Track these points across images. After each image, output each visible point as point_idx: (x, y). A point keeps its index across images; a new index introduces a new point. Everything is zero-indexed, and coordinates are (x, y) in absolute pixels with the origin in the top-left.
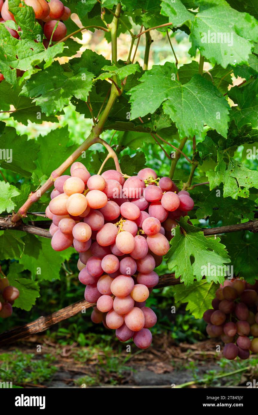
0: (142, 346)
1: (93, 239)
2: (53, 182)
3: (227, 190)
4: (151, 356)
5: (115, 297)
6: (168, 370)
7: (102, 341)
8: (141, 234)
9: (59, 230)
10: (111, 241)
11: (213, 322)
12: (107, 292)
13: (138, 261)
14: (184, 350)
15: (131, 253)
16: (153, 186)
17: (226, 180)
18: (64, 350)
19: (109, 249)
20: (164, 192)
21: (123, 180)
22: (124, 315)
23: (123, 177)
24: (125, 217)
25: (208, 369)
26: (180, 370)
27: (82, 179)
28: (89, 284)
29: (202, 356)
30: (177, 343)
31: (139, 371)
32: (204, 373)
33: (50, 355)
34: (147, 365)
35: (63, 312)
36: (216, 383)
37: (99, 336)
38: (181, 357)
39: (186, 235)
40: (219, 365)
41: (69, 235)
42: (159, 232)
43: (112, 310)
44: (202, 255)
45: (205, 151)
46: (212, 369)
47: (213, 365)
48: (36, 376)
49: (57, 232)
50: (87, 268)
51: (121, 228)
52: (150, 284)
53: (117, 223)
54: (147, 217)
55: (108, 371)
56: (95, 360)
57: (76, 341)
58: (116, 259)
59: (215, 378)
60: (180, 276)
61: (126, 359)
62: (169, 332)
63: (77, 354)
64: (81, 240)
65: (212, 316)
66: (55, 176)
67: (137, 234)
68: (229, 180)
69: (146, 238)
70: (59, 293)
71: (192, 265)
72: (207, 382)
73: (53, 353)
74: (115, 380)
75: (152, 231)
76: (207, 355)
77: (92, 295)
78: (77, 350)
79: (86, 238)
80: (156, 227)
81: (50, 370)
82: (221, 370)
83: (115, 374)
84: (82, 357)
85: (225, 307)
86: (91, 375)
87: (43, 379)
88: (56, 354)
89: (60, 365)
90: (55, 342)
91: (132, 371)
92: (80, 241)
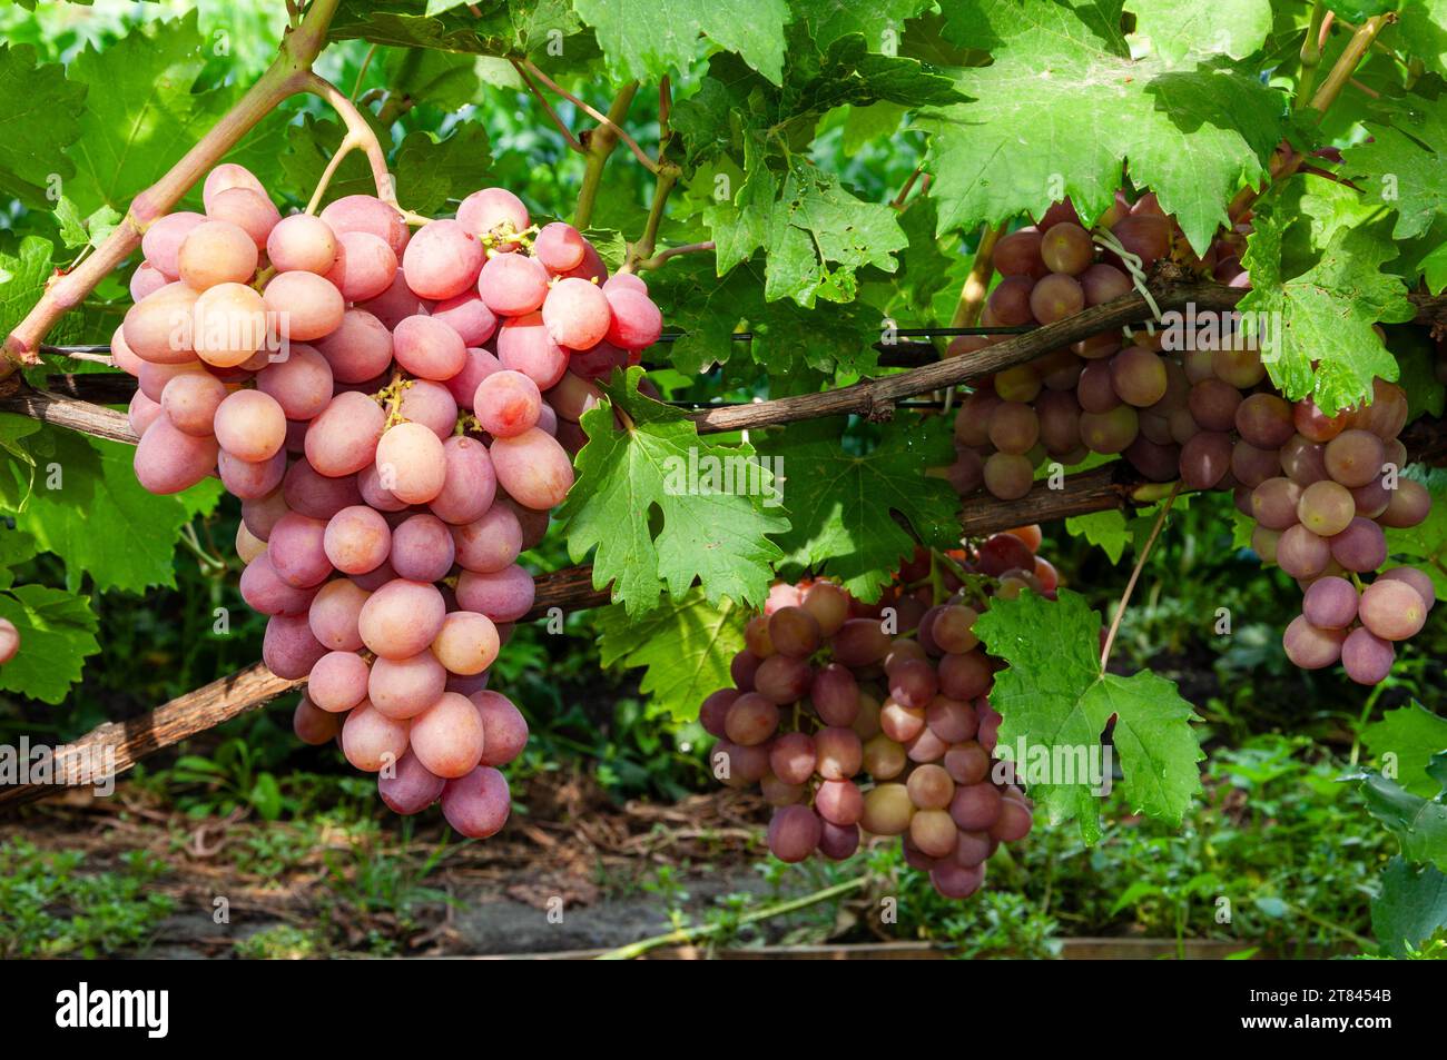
0: (474, 830)
1: (292, 449)
2: (139, 236)
3: (779, 275)
4: (520, 851)
5: (374, 657)
6: (581, 897)
7: (341, 801)
8: (469, 432)
9: (163, 418)
10: (359, 458)
11: (732, 735)
12: (344, 640)
13: (459, 529)
14: (639, 826)
15: (433, 501)
16: (513, 257)
17: (775, 238)
18: (199, 835)
19: (351, 486)
20: (556, 279)
21: (403, 232)
22: (407, 721)
23: (403, 221)
24: (412, 370)
25: (724, 891)
26: (622, 895)
27: (248, 231)
28: (280, 613)
29: (705, 844)
30: (616, 799)
31: (478, 905)
32: (709, 902)
33: (146, 854)
34: (506, 883)
35: (187, 708)
36: (748, 937)
37: (330, 780)
38: (629, 851)
39: (635, 433)
40: (761, 873)
41: (203, 436)
42: (536, 425)
43: (365, 701)
44: (692, 506)
45: (700, 132)
46: (736, 891)
47: (742, 875)
48: (92, 929)
49: (156, 422)
50: (273, 557)
51: (394, 410)
52: (502, 611)
53: (382, 393)
54: (493, 372)
55: (361, 905)
56: (316, 867)
57: (244, 803)
58: (379, 523)
59: (747, 920)
60: (612, 583)
61: (429, 864)
62: (589, 762)
63: (245, 848)
64: (248, 456)
65: (730, 714)
66: (144, 214)
67: (454, 433)
68: (786, 237)
69: (488, 447)
70: (179, 626)
71: (653, 539)
72: (715, 936)
73: (156, 846)
74: (387, 938)
75: (509, 422)
76: (724, 840)
77: (290, 652)
78: (250, 835)
79: (266, 447)
80: (522, 407)
81: (143, 906)
82: (769, 892)
83: (387, 918)
84: (265, 859)
85: (777, 679)
86: (301, 921)
87: (117, 940)
88: (170, 848)
89: (184, 887)
90: (166, 808)
91: (451, 903)
92: (241, 458)
